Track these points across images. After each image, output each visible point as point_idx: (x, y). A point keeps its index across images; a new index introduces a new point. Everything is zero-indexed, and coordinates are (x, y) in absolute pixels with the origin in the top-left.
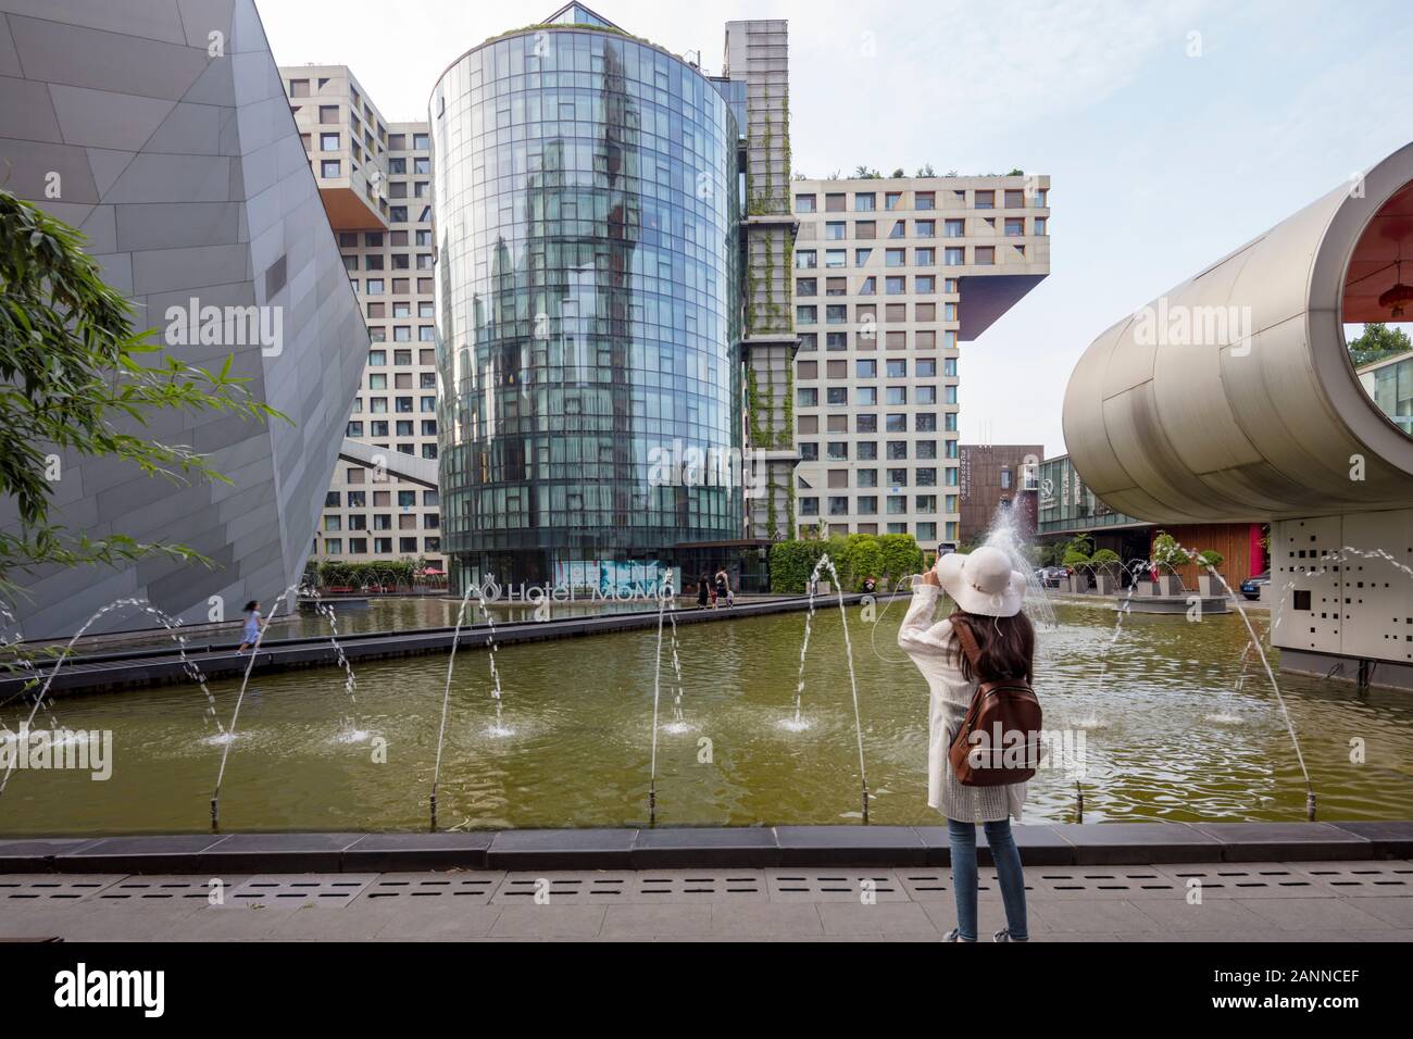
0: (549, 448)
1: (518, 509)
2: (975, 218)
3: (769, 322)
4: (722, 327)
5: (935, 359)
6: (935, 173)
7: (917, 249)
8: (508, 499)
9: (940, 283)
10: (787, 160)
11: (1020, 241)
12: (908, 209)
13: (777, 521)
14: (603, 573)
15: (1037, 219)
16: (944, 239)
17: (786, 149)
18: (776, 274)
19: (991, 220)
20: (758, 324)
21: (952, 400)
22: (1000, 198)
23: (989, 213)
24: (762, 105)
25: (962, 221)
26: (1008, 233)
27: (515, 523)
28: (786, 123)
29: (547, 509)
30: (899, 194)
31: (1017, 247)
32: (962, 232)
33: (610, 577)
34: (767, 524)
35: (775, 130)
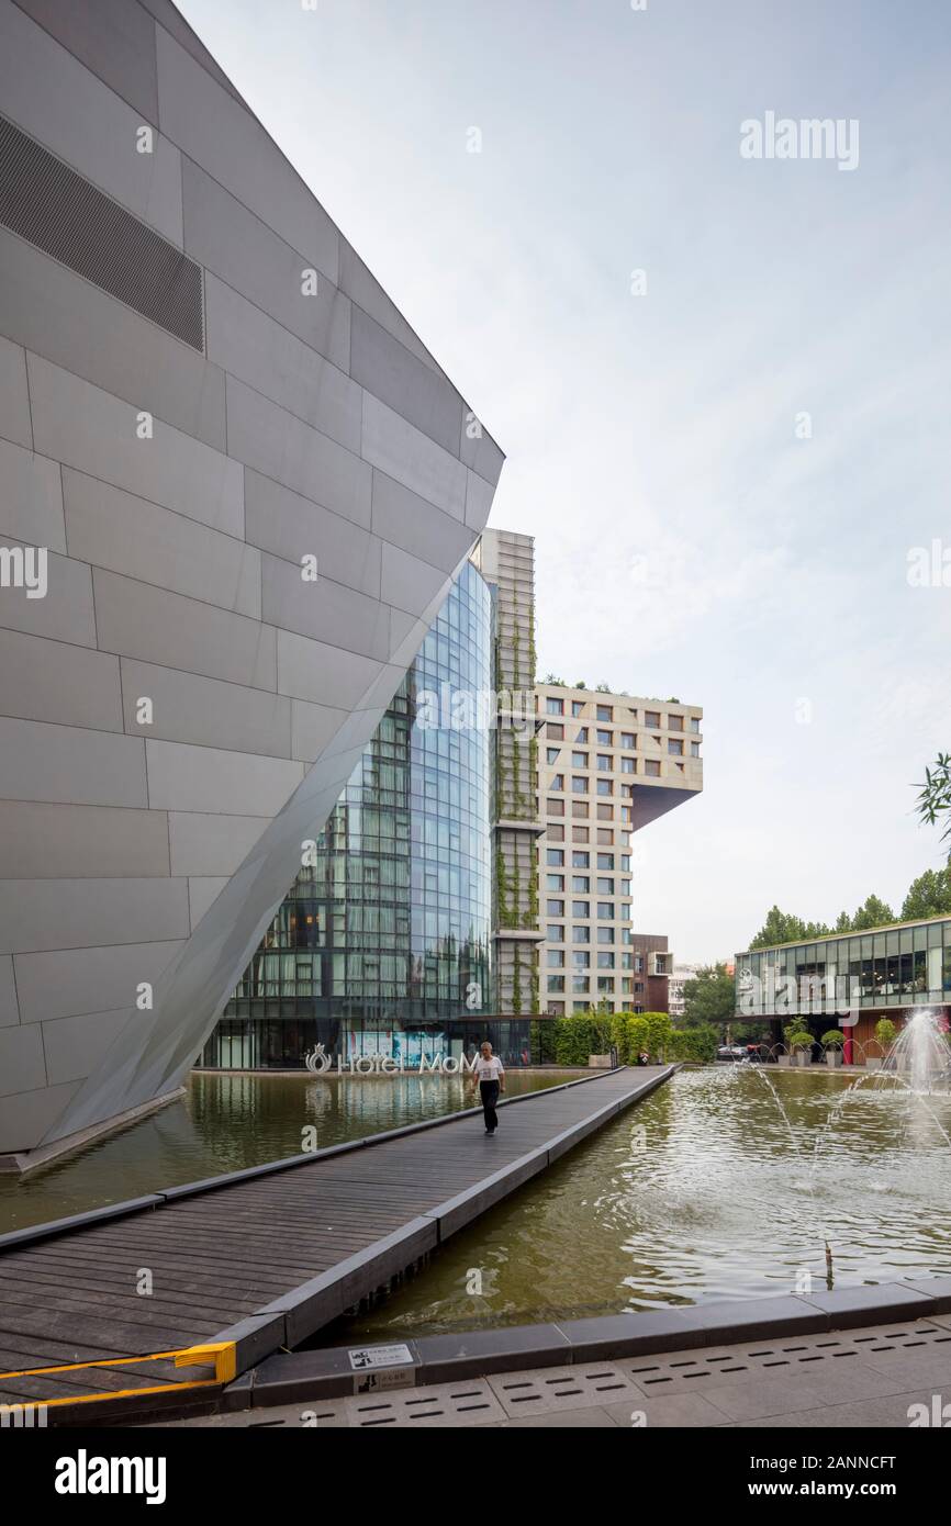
0: (346, 916)
1: (309, 977)
2: (645, 734)
3: (516, 809)
5: (612, 855)
7: (599, 755)
8: (298, 965)
9: (617, 787)
10: (532, 663)
11: (680, 759)
12: (590, 717)
13: (522, 997)
14: (395, 1044)
15: (693, 743)
16: (620, 749)
17: (531, 652)
18: (523, 766)
19: (658, 739)
20: (506, 810)
21: (626, 893)
22: (664, 721)
23: (656, 732)
24: (511, 609)
25: (635, 736)
26: (670, 752)
27: (305, 991)
28: (531, 630)
29: (343, 978)
30: (583, 704)
31: (678, 764)
32: (634, 745)
33: (402, 1049)
34: (513, 1000)
35: (523, 635)
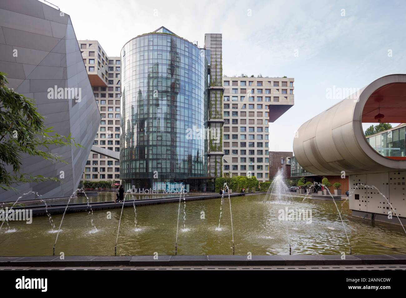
0: (152, 150)
1: (142, 167)
2: (273, 89)
3: (216, 116)
4: (202, 117)
5: (262, 127)
6: (263, 76)
7: (258, 97)
8: (140, 164)
9: (264, 106)
10: (221, 72)
11: (286, 95)
12: (255, 86)
13: (217, 172)
14: (167, 186)
15: (290, 90)
16: (265, 94)
17: (221, 68)
18: (218, 103)
19: (278, 90)
20: (213, 116)
21: (267, 139)
22: (280, 84)
23: (277, 88)
24: (215, 56)
25: (270, 90)
26: (283, 93)
27: (142, 171)
28: (221, 62)
29: (151, 167)
30: (253, 82)
31: (285, 97)
32: (270, 93)
33: (169, 187)
34: (214, 173)
35: (218, 63)
